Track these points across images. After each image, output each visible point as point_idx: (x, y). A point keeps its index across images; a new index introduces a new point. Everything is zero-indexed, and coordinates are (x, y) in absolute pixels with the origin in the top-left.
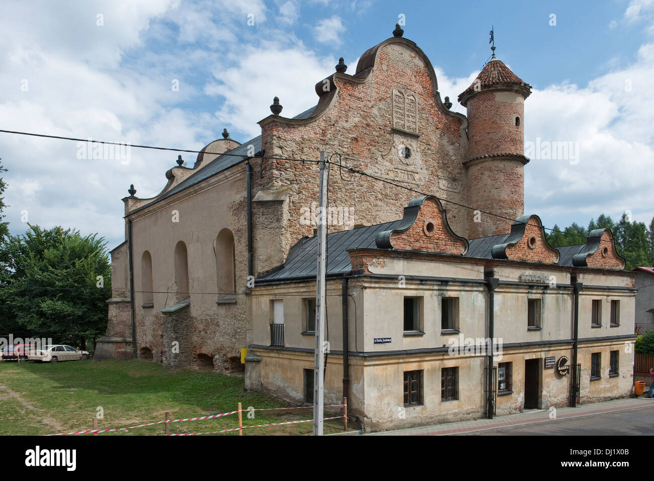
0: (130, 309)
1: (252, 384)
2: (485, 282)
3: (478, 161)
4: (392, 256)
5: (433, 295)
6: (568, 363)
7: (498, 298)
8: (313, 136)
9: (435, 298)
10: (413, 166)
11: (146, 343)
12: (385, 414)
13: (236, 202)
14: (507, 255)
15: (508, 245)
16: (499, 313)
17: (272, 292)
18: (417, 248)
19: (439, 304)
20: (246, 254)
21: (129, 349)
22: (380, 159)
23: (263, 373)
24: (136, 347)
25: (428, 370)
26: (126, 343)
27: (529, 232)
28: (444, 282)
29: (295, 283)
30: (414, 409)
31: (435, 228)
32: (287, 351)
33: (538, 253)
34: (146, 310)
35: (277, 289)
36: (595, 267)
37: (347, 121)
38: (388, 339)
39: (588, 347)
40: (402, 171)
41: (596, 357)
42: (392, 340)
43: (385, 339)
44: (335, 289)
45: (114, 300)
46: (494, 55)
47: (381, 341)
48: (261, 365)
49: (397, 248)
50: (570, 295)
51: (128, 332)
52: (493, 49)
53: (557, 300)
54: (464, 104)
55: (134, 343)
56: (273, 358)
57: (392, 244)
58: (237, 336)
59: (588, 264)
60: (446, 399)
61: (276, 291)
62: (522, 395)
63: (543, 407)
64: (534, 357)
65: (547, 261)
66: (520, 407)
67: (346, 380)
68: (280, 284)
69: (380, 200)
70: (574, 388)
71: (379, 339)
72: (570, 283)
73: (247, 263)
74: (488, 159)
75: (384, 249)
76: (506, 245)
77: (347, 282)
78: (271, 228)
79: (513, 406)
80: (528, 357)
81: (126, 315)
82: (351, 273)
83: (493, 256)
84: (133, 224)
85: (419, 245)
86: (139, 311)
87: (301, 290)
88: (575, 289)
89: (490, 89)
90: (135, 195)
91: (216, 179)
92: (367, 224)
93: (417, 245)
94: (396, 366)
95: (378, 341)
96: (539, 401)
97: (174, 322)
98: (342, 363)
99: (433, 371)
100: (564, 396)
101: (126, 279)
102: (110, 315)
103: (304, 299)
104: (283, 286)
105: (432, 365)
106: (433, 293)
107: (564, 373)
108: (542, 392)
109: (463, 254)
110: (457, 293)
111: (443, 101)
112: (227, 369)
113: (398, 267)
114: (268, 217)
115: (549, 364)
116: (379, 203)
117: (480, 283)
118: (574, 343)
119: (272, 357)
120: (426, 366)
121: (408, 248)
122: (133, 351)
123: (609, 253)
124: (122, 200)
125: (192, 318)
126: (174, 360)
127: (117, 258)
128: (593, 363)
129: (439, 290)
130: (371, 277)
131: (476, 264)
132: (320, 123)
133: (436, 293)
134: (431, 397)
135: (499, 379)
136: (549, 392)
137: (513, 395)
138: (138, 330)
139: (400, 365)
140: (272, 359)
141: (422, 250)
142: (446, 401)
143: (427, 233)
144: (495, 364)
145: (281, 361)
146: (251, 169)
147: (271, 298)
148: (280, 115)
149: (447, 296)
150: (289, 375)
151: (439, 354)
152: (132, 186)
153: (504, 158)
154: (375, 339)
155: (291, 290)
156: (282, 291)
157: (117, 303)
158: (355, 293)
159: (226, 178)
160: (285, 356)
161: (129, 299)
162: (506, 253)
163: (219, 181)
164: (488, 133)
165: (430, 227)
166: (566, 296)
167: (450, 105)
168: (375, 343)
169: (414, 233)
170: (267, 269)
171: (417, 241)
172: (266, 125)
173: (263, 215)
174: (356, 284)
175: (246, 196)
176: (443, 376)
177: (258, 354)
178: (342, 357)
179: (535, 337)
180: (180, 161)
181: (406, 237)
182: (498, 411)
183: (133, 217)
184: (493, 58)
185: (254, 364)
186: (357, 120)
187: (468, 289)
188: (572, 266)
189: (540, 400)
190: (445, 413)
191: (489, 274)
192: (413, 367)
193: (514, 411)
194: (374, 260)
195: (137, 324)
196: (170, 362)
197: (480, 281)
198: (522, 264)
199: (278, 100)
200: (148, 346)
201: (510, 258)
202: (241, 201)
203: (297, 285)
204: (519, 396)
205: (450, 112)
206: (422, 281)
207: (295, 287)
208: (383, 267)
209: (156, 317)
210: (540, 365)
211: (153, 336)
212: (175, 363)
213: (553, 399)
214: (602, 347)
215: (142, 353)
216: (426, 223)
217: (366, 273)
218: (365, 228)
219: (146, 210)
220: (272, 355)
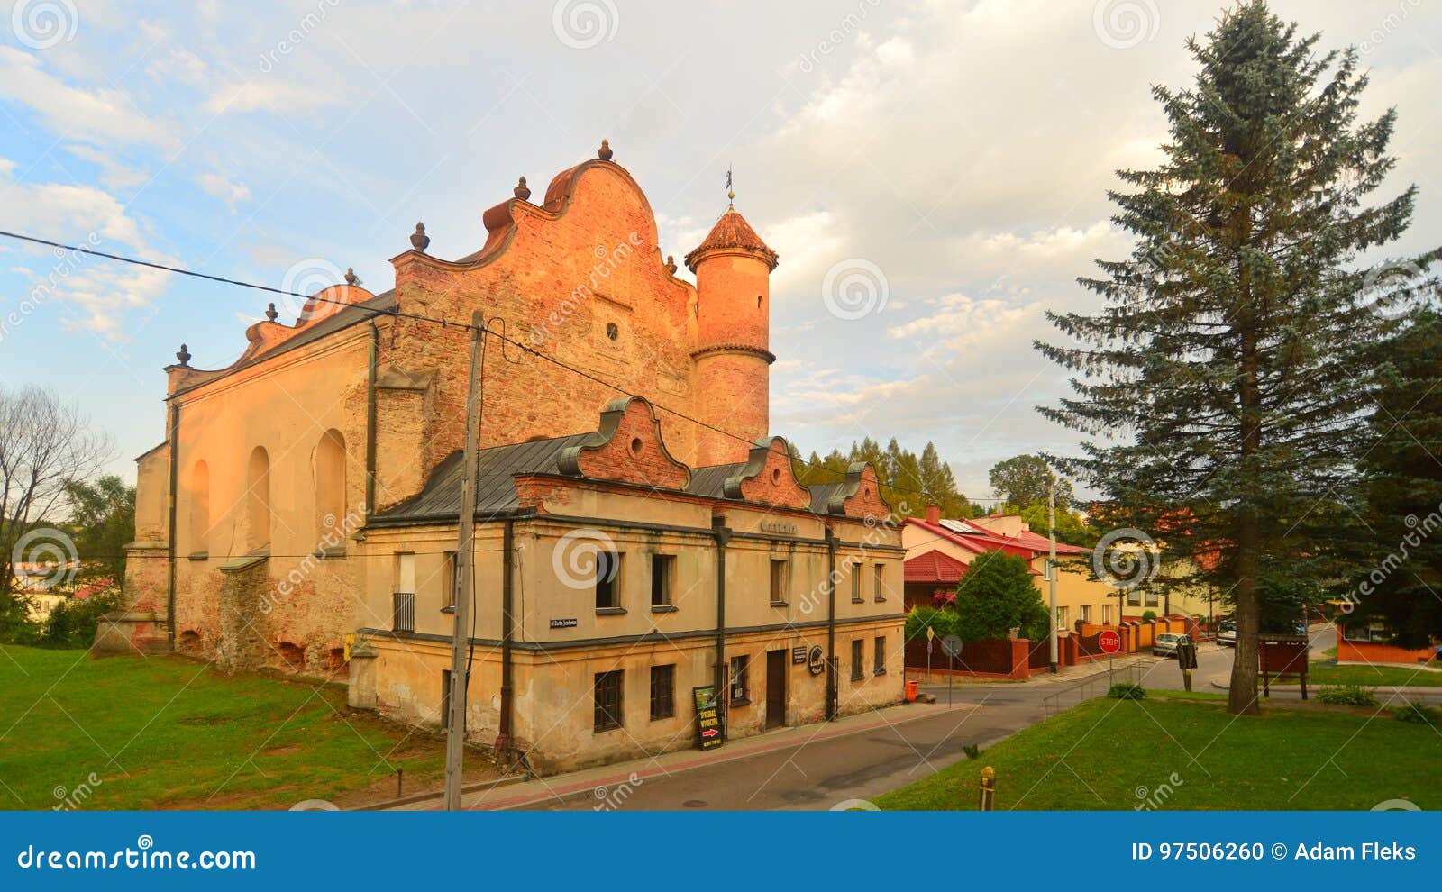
0: (166, 561)
1: (360, 697)
2: (712, 532)
3: (710, 354)
4: (580, 487)
5: (640, 551)
6: (823, 656)
7: (730, 558)
8: (475, 290)
9: (643, 556)
10: (622, 353)
11: (192, 623)
12: (565, 745)
13: (352, 387)
14: (744, 493)
15: (746, 479)
16: (732, 581)
17: (399, 538)
18: (617, 476)
19: (648, 566)
20: (364, 474)
21: (162, 634)
22: (575, 336)
23: (379, 678)
24: (174, 630)
25: (631, 671)
26: (156, 622)
27: (772, 461)
28: (658, 531)
29: (434, 525)
30: (610, 734)
31: (644, 446)
32: (417, 639)
33: (785, 493)
34: (195, 563)
35: (405, 534)
36: (854, 516)
37: (528, 274)
38: (571, 620)
39: (847, 632)
40: (607, 359)
41: (857, 645)
42: (579, 622)
43: (567, 620)
44: (493, 538)
45: (137, 544)
46: (731, 205)
47: (561, 624)
48: (377, 662)
49: (588, 474)
50: (824, 556)
51: (162, 602)
52: (731, 197)
53: (809, 562)
54: (693, 270)
55: (171, 621)
56: (397, 652)
57: (580, 469)
58: (345, 613)
59: (847, 511)
60: (657, 715)
61: (405, 538)
62: (763, 705)
63: (790, 724)
64: (779, 647)
65: (795, 505)
66: (761, 724)
67: (506, 690)
68: (410, 526)
69: (575, 399)
70: (831, 693)
71: (558, 621)
72: (824, 538)
73: (364, 489)
74: (722, 352)
75: (570, 476)
76: (742, 478)
77: (511, 526)
78: (402, 433)
79: (752, 723)
80: (770, 647)
81: (159, 571)
82: (519, 512)
83: (725, 495)
84: (181, 412)
85: (619, 472)
86: (183, 566)
87: (443, 538)
88: (832, 546)
89: (726, 252)
90: (188, 363)
91: (322, 346)
92: (553, 436)
93: (618, 472)
94: (583, 664)
95: (557, 624)
96: (786, 715)
97: (240, 586)
98: (501, 660)
99: (637, 672)
100: (819, 705)
101: (163, 508)
102: (128, 572)
103: (447, 553)
104: (414, 530)
105: (637, 662)
106: (639, 548)
107: (817, 671)
108: (789, 700)
109: (684, 489)
110: (675, 548)
111: (666, 262)
112: (326, 669)
113: (590, 504)
114: (398, 414)
115: (799, 657)
116: (572, 404)
117: (707, 535)
118: (831, 625)
119: (395, 650)
120: (629, 664)
121: (605, 476)
122: (167, 637)
123: (872, 496)
124: (165, 369)
125: (272, 580)
126: (236, 653)
127: (149, 471)
128: (853, 655)
129: (648, 543)
130: (547, 520)
131: (701, 505)
132: (488, 273)
133: (644, 546)
134: (635, 713)
135: (731, 682)
136: (799, 700)
137: (751, 706)
138: (179, 597)
139: (589, 663)
140: (394, 652)
141: (625, 479)
142: (658, 719)
143: (632, 453)
144: (727, 660)
145: (408, 656)
146: (377, 335)
147: (398, 548)
148: (426, 251)
149: (660, 553)
150: (421, 680)
151: (647, 643)
152: (184, 347)
153: (743, 352)
154: (552, 621)
155: (427, 537)
156: (414, 537)
157: (143, 550)
158: (522, 545)
159: (338, 345)
160: (416, 649)
161: (166, 545)
162: (743, 491)
163: (327, 349)
164: (724, 315)
165: (636, 443)
166: (819, 556)
167: (674, 269)
168: (552, 627)
169: (614, 453)
170: (395, 499)
171: (619, 465)
172: (402, 264)
173: (390, 410)
174: (523, 529)
175: (367, 378)
176: (652, 680)
177: (373, 644)
178: (501, 650)
179: (780, 617)
180: (273, 314)
181: (602, 459)
182: (731, 732)
183: (182, 400)
184: (730, 209)
185: (365, 662)
186: (542, 273)
187: (689, 542)
188: (827, 513)
189: (787, 712)
190: (654, 738)
191: (718, 521)
192: (609, 666)
193: (752, 730)
194: (554, 492)
195: (178, 588)
196: (228, 659)
197: (706, 532)
198: (763, 507)
199: (423, 228)
200: (195, 630)
201: (748, 497)
202: (359, 385)
203: (435, 529)
204: (759, 709)
205: (673, 278)
206: (624, 528)
207: (434, 532)
208: (565, 504)
209: (212, 576)
210: (786, 660)
211: (204, 610)
212: (238, 660)
213: (803, 711)
214: (866, 632)
215: (185, 642)
216: (632, 439)
217: (541, 513)
218: (546, 442)
219: (203, 390)
220: (394, 646)
